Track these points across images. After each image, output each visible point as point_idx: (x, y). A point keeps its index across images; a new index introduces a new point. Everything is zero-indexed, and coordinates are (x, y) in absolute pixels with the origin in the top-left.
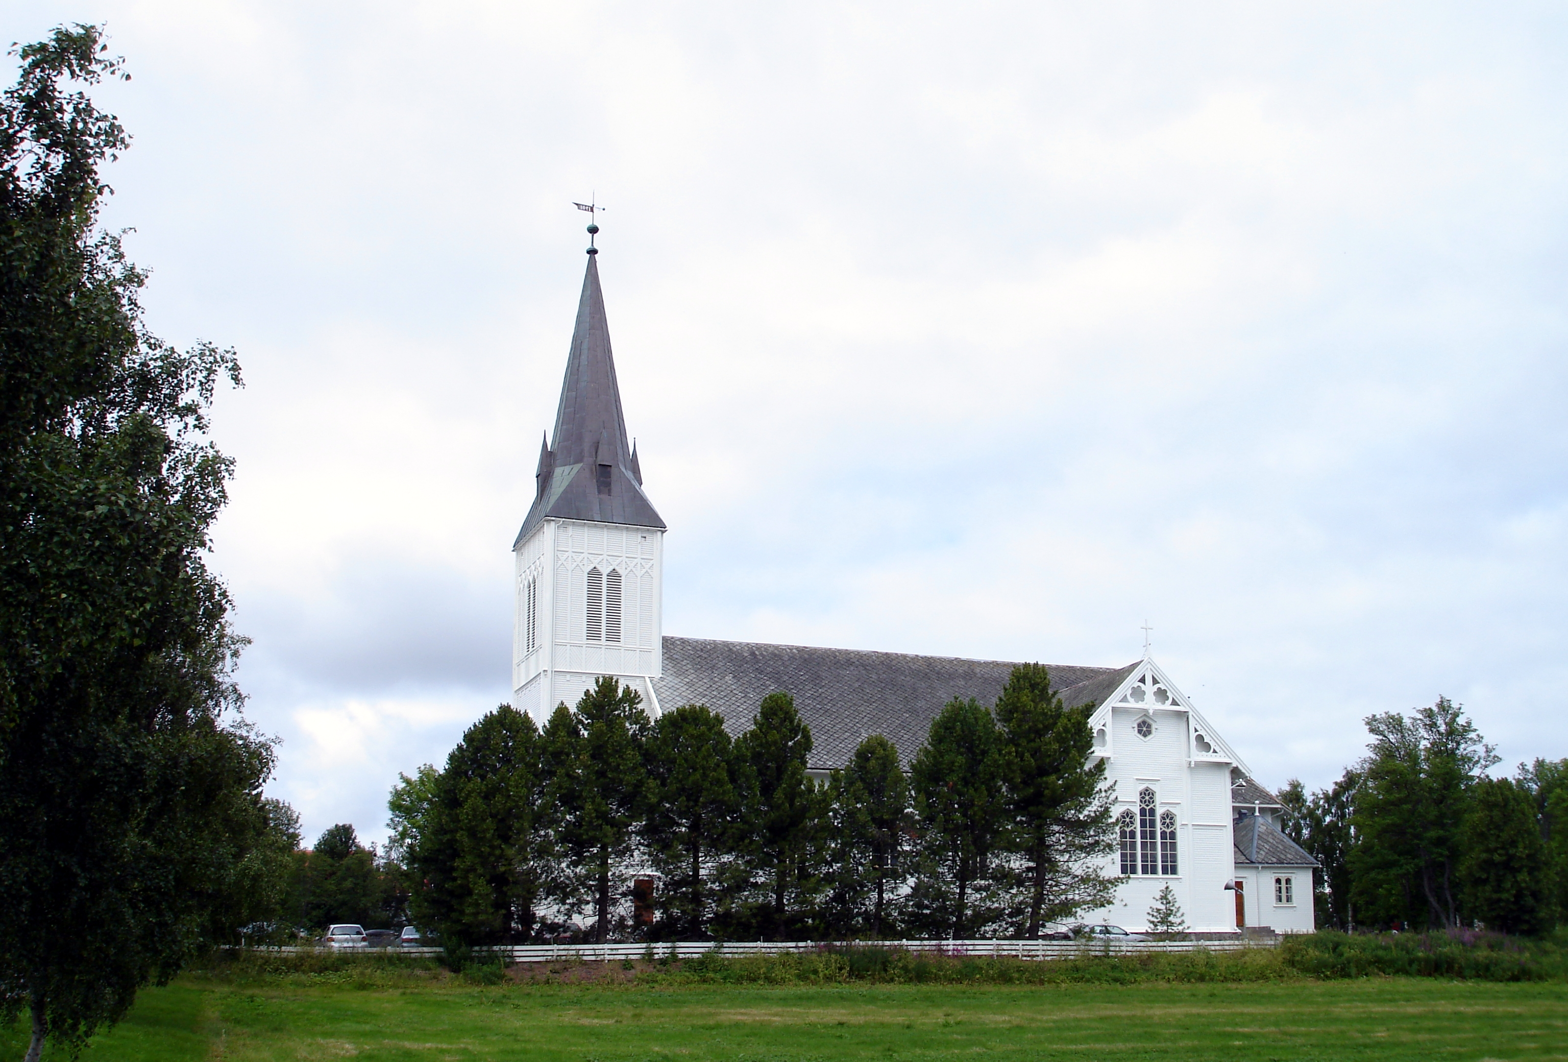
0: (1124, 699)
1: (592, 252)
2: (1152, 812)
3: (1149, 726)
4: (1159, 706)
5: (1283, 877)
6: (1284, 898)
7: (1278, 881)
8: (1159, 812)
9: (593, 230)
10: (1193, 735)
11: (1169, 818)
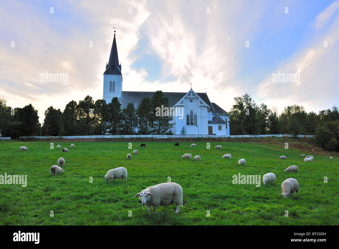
0: (187, 96)
1: (115, 35)
2: (193, 114)
3: (192, 100)
4: (193, 97)
5: (220, 125)
6: (220, 129)
7: (219, 126)
8: (194, 114)
9: (115, 32)
10: (199, 102)
11: (196, 116)
